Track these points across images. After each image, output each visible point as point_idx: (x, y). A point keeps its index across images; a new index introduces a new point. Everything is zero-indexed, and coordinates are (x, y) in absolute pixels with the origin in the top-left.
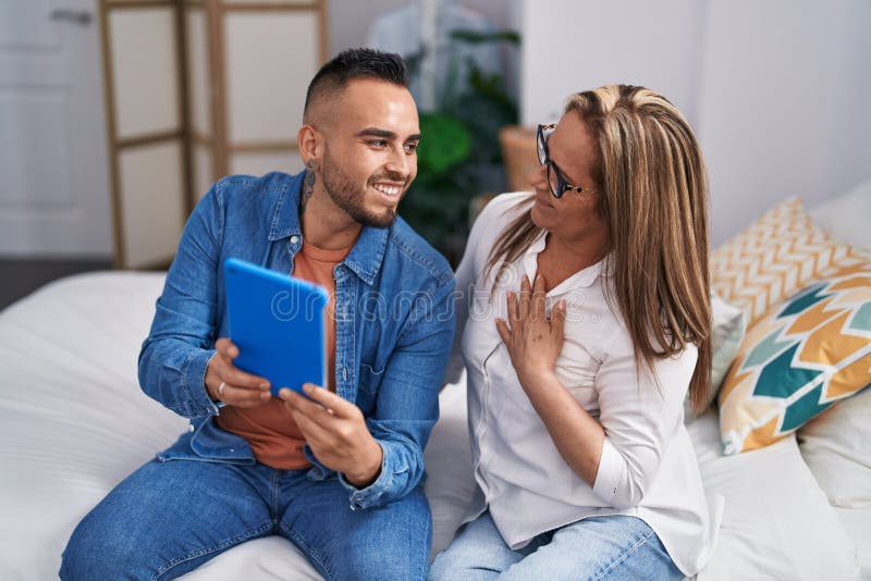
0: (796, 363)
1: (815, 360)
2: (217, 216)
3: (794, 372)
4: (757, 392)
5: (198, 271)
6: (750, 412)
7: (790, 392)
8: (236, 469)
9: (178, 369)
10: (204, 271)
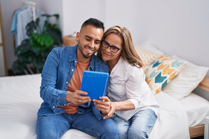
0: (162, 75)
1: (165, 74)
2: (58, 57)
3: (162, 77)
4: (156, 82)
5: (54, 70)
6: (155, 86)
7: (162, 81)
8: (62, 115)
9: (57, 96)
10: (55, 70)
